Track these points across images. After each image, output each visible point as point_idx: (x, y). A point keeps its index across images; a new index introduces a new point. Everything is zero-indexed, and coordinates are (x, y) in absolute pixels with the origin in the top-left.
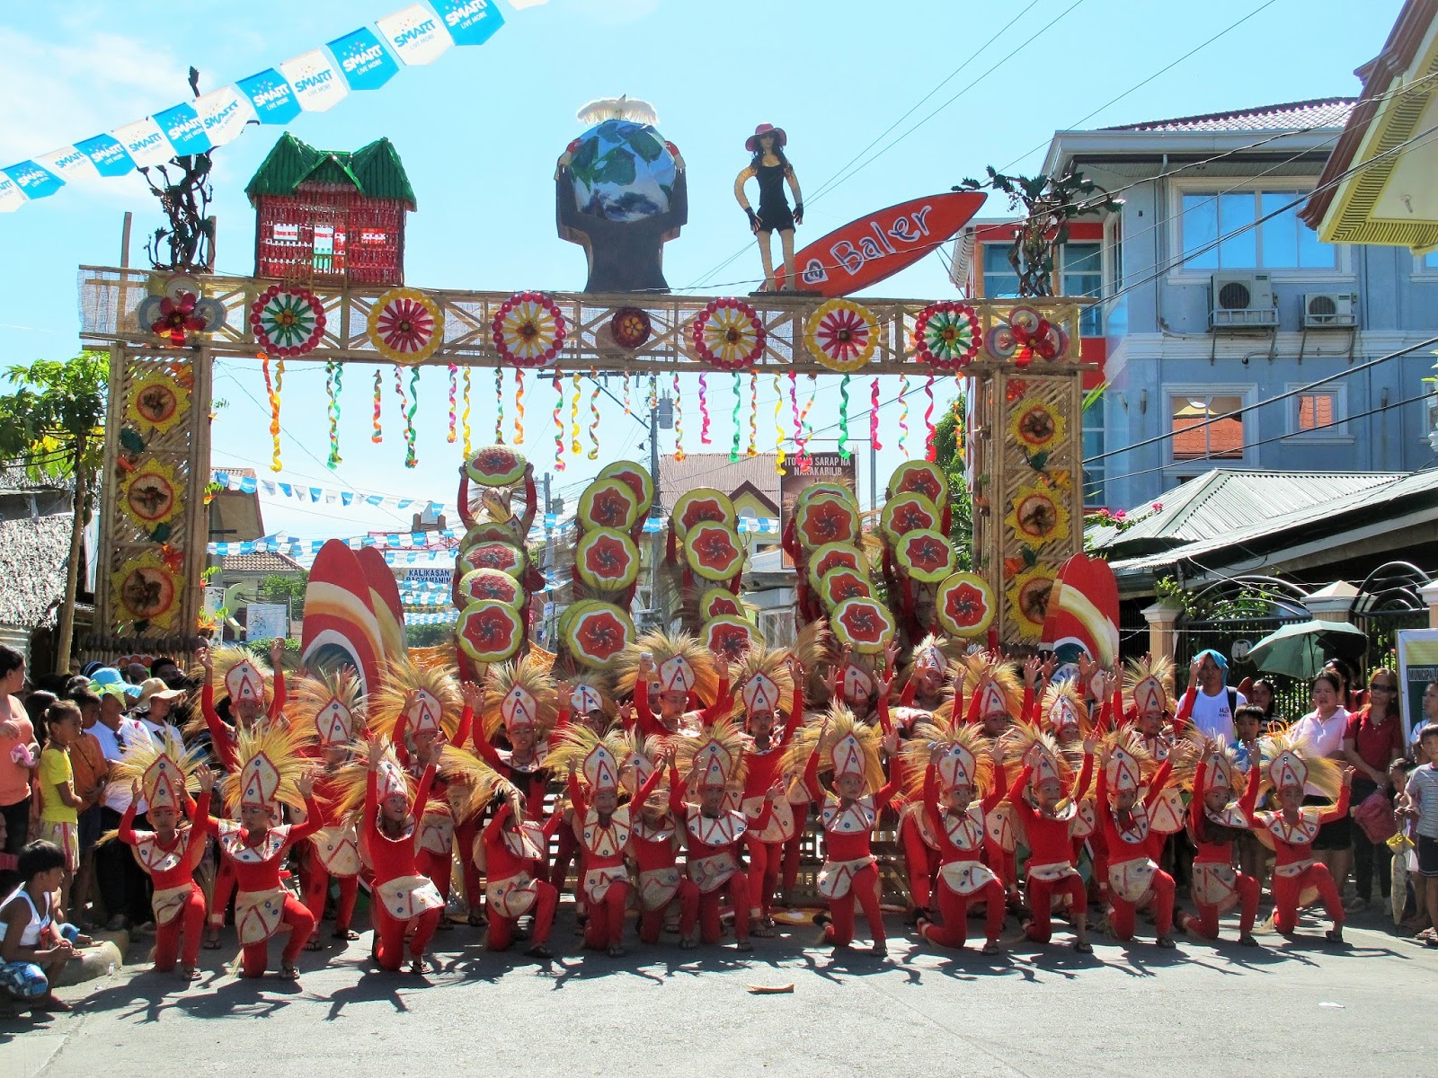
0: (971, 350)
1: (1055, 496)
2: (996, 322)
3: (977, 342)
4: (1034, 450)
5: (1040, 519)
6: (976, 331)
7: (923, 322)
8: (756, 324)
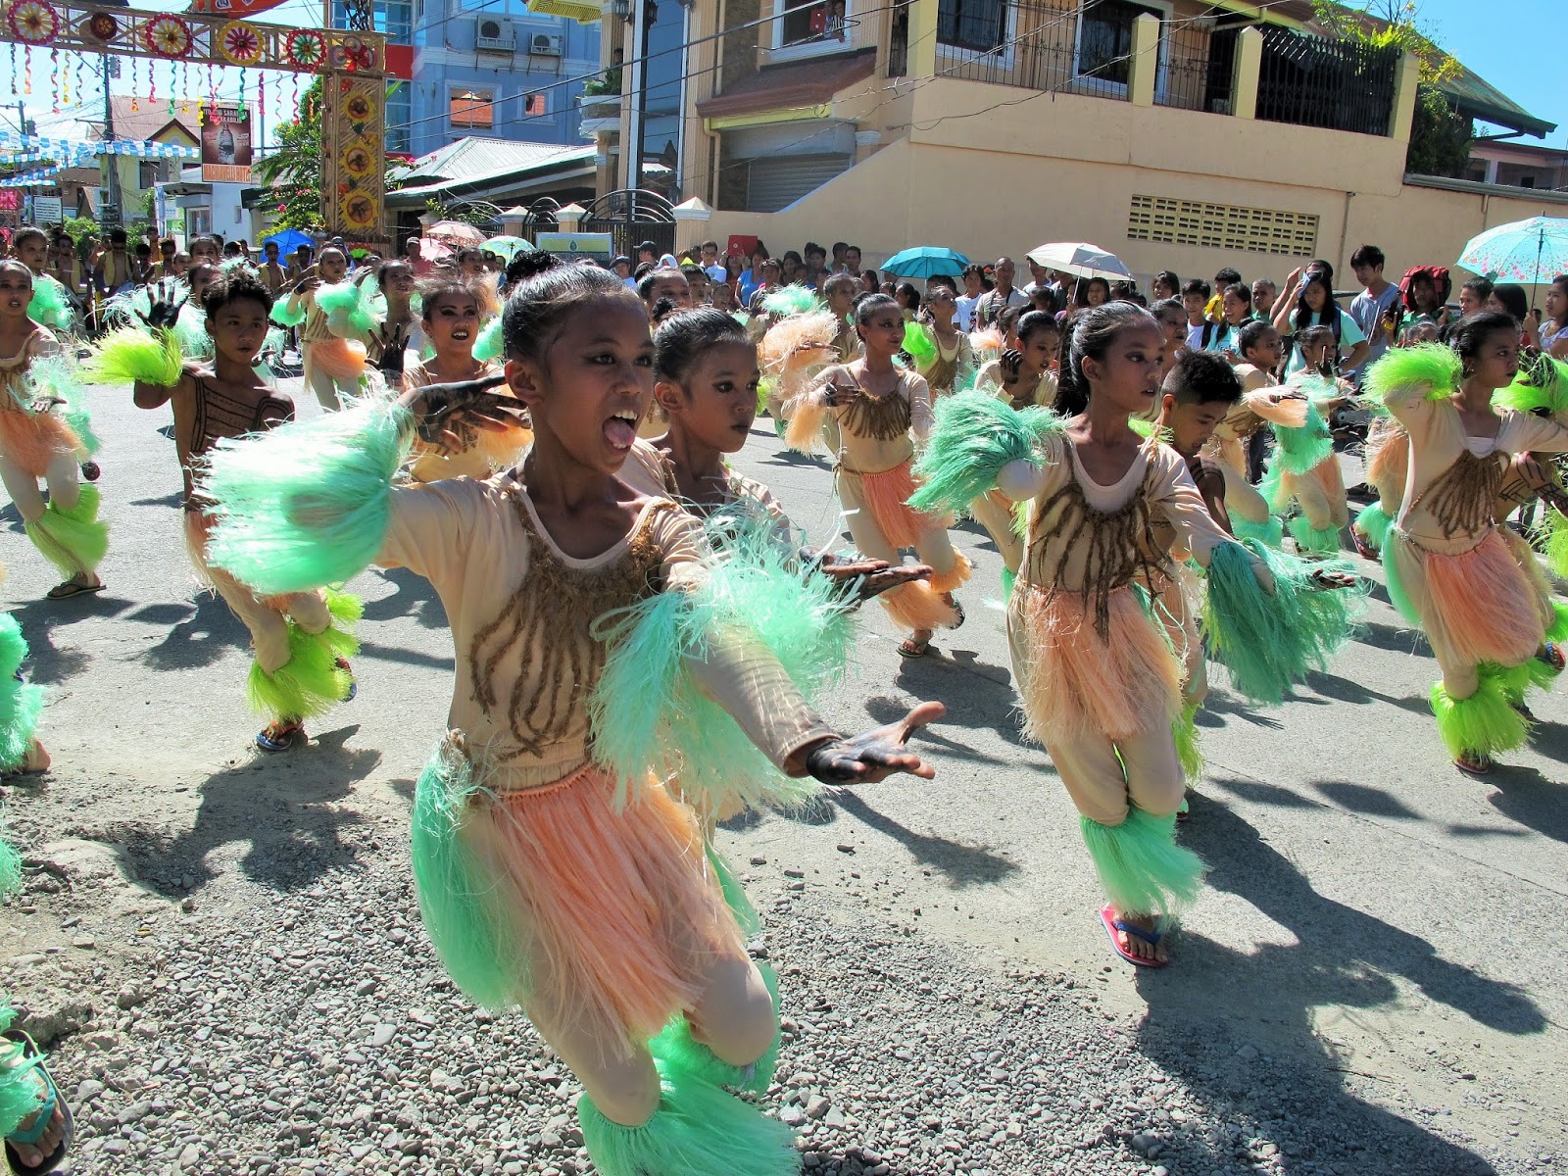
0: (321, 60)
1: (368, 149)
2: (335, 43)
3: (324, 54)
4: (356, 121)
5: (359, 162)
6: (323, 49)
7: (291, 40)
8: (186, 31)
